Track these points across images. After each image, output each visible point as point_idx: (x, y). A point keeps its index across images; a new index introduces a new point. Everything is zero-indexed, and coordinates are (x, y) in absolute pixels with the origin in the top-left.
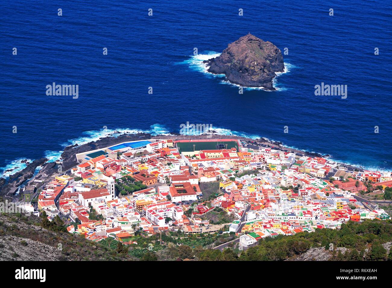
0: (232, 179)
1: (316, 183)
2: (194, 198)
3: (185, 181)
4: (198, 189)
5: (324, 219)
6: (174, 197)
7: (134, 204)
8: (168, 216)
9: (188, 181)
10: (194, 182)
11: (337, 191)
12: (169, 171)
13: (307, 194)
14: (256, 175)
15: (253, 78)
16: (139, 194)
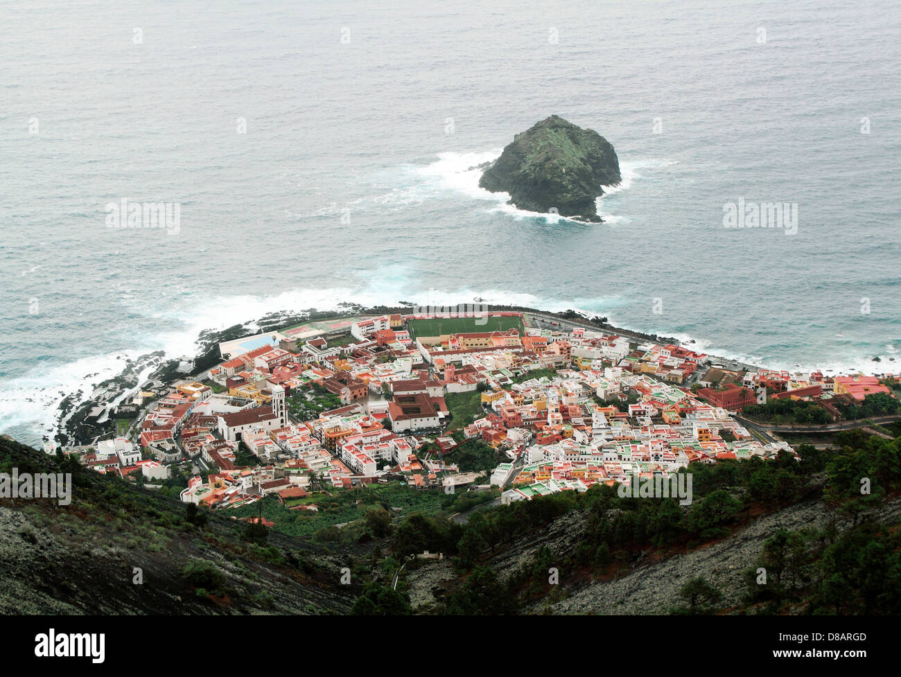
0: (506, 387)
1: (663, 392)
2: (433, 422)
3: (418, 392)
4: (443, 405)
5: (671, 461)
6: (396, 422)
7: (321, 434)
8: (384, 457)
9: (424, 392)
10: (436, 392)
11: (701, 407)
12: (391, 373)
13: (644, 414)
14: (551, 380)
15: (558, 199)
16: (331, 416)
